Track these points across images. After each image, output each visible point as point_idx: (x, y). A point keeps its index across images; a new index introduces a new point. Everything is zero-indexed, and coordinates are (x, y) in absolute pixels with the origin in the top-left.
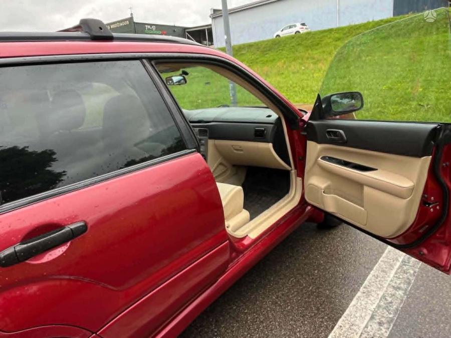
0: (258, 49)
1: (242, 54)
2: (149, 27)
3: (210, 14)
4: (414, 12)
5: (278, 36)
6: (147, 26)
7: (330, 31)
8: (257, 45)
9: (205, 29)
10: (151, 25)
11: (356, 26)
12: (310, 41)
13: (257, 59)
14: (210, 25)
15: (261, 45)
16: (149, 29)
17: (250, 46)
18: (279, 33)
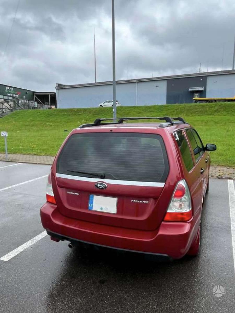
0: (90, 112)
1: (80, 114)
2: (8, 88)
3: (56, 86)
4: (179, 103)
5: (101, 106)
6: (7, 87)
7: (135, 107)
8: (90, 110)
9: (49, 95)
10: (10, 87)
11: (149, 106)
12: (123, 112)
13: (90, 118)
14: (56, 93)
15: (92, 111)
16: (8, 90)
17: (85, 110)
18: (102, 104)
